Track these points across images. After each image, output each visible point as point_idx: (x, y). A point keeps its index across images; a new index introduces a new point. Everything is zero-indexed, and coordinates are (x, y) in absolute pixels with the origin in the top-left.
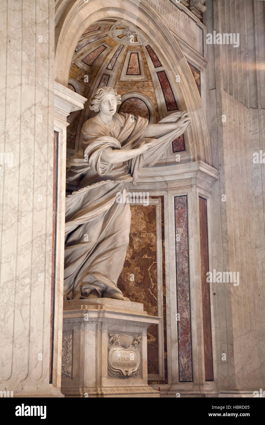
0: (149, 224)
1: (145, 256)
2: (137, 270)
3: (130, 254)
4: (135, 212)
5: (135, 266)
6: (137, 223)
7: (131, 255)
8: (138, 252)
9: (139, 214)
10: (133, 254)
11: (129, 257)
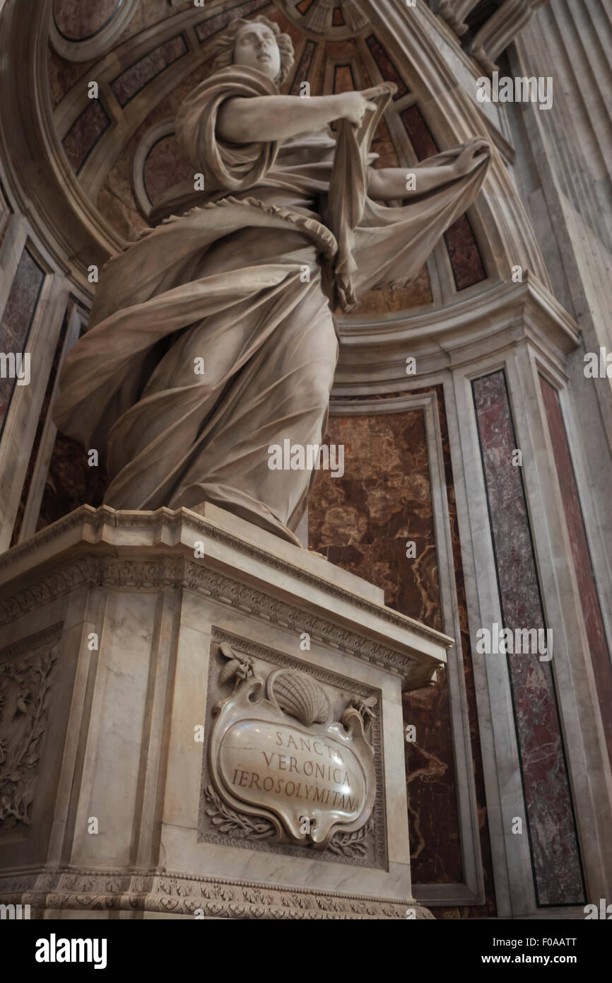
0: (409, 454)
1: (402, 534)
2: (379, 570)
3: (360, 531)
4: (369, 430)
5: (374, 562)
6: (376, 455)
7: (363, 533)
8: (381, 523)
9: (382, 434)
10: (368, 529)
11: (358, 537)
